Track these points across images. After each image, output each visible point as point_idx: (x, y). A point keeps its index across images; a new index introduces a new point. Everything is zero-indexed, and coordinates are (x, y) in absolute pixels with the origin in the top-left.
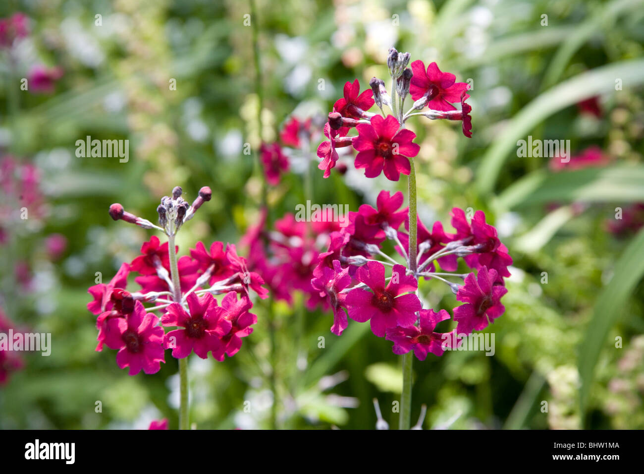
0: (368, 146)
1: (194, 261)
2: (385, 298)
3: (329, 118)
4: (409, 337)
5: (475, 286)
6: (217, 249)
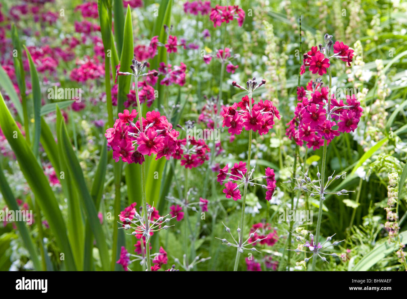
0: (314, 64)
1: (259, 106)
2: (315, 116)
3: (304, 55)
4: (322, 130)
5: (346, 115)
6: (267, 103)
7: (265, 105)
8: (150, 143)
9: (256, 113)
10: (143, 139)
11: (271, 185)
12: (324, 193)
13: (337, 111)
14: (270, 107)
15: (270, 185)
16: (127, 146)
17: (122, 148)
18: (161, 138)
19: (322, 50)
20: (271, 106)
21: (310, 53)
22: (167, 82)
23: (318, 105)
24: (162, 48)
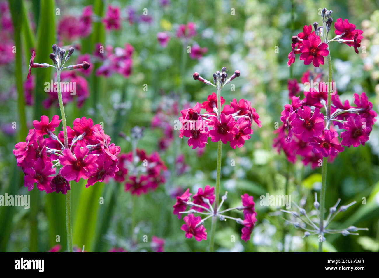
0: (306, 50)
1: (232, 108)
2: (309, 124)
3: (292, 38)
4: (319, 143)
5: (353, 123)
6: (242, 103)
7: (241, 106)
8: (78, 164)
9: (227, 117)
10: (68, 158)
11: (249, 218)
12: (324, 231)
13: (341, 117)
14: (246, 109)
15: (247, 218)
16: (45, 169)
17: (38, 172)
18: (94, 156)
19: (318, 31)
20: (248, 107)
21: (302, 35)
22: (106, 73)
23: (313, 108)
24: (99, 25)
